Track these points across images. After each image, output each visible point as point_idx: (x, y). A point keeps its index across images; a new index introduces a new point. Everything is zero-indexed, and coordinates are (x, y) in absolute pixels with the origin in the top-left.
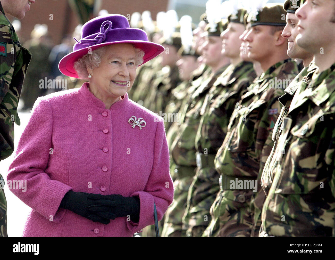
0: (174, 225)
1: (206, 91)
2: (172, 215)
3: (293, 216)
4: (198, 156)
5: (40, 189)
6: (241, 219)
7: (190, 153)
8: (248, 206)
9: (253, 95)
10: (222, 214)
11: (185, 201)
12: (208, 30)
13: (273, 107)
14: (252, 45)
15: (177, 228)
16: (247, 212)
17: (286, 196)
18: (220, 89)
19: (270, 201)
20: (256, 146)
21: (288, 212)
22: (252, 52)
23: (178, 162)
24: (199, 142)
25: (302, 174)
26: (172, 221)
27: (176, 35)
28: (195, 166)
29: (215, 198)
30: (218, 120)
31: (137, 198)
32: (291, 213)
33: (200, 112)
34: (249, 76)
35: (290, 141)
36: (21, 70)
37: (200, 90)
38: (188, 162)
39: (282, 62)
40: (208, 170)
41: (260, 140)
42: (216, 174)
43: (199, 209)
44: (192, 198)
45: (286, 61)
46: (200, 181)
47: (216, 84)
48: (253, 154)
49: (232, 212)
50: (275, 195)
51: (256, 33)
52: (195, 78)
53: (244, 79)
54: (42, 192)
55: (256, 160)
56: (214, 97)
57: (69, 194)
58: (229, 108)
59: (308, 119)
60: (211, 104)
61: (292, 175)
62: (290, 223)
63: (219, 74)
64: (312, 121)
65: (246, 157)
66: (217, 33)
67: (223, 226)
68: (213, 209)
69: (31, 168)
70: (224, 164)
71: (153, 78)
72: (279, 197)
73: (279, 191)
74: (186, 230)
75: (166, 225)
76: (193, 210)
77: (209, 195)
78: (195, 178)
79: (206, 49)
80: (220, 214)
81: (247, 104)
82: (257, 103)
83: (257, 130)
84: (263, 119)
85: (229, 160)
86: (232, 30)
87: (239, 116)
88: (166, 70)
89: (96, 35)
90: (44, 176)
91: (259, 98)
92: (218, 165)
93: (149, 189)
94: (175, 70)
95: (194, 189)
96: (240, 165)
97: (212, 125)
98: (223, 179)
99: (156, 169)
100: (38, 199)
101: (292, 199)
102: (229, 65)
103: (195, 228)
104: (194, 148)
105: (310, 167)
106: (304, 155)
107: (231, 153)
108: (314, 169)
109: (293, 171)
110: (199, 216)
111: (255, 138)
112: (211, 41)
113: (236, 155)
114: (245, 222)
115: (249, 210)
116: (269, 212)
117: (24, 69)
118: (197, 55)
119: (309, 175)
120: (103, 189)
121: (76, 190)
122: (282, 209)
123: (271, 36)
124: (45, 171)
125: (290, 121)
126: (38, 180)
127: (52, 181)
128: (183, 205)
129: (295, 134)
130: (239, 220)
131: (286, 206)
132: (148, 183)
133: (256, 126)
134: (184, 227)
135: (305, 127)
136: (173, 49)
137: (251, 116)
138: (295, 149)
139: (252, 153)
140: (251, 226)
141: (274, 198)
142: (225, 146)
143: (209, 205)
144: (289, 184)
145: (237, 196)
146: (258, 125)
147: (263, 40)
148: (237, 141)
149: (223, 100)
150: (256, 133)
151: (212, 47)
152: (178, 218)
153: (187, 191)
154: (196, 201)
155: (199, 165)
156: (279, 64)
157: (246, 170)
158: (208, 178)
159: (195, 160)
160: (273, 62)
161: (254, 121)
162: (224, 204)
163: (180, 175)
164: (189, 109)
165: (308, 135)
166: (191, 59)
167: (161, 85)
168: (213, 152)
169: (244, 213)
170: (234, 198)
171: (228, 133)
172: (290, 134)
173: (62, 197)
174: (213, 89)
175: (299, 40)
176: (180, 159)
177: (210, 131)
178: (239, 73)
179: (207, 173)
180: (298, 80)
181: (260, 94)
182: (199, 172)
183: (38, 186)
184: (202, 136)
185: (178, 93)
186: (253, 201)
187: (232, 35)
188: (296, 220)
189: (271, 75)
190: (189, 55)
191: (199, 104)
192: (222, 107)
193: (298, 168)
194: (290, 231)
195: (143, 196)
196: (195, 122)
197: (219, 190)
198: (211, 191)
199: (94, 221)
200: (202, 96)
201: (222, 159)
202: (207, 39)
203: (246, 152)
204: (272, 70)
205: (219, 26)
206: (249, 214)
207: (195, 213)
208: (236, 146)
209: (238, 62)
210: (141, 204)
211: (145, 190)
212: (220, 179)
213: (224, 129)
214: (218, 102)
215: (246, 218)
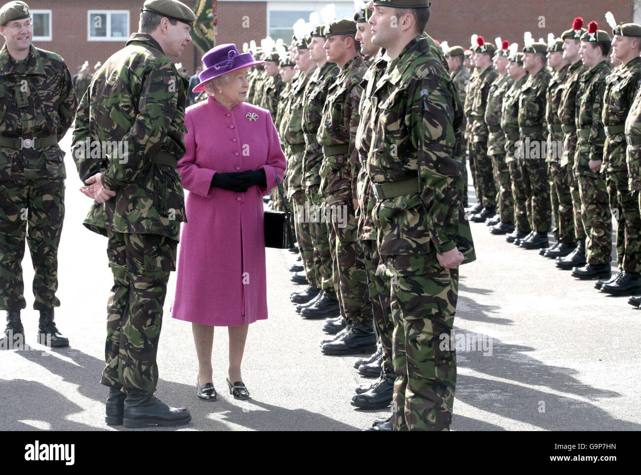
0: (295, 187)
1: (302, 89)
2: (292, 181)
3: (388, 166)
4: (305, 136)
5: (193, 176)
6: (343, 175)
7: (298, 135)
8: (346, 165)
9: (336, 86)
10: (328, 174)
11: (300, 169)
12: (297, 45)
13: (352, 91)
14: (330, 50)
15: (298, 189)
16: (346, 169)
17: (381, 152)
18: (313, 85)
19: (371, 158)
20: (345, 121)
21: (384, 164)
22: (331, 56)
23: (291, 142)
24: (304, 125)
25: (391, 135)
26: (293, 185)
27: (273, 53)
28: (304, 143)
29: (321, 164)
30: (315, 107)
31: (263, 170)
32: (386, 165)
33: (301, 104)
34: (332, 73)
35: (378, 113)
36: (183, 93)
37: (298, 89)
38: (298, 141)
39: (353, 59)
40: (313, 144)
41: (346, 117)
42: (320, 147)
43: (312, 173)
44: (305, 167)
45: (355, 58)
46: (309, 153)
47: (310, 82)
48: (344, 128)
49: (335, 171)
50: (373, 153)
51: (331, 42)
52: (294, 81)
53: (329, 76)
54: (195, 179)
55: (346, 131)
56: (310, 92)
57: (215, 177)
58: (322, 98)
59: (389, 96)
60: (308, 97)
61: (383, 137)
62: (387, 171)
63: (310, 75)
64: (392, 96)
65: (339, 130)
66: (304, 46)
67: (330, 182)
68: (321, 171)
69: (184, 163)
70: (324, 138)
71: (263, 87)
72: (377, 154)
73: (376, 150)
74: (304, 190)
75: (289, 189)
76: (307, 174)
77: (317, 162)
78: (305, 152)
79: (298, 59)
80: (327, 175)
81: (333, 93)
82: (340, 91)
83: (343, 110)
84: (346, 101)
85: (327, 134)
86: (315, 42)
87: (329, 102)
88: (272, 79)
89: (227, 62)
90: (194, 167)
91: (341, 87)
92: (319, 140)
93: (269, 162)
94: (277, 77)
95: (306, 159)
96: (335, 137)
97: (311, 112)
98: (325, 149)
99: (272, 148)
100: (193, 184)
101: (386, 155)
102: (316, 67)
103: (310, 187)
104: (301, 130)
105: (395, 129)
106: (389, 121)
107: (328, 129)
108: (398, 130)
109: (384, 134)
110: (312, 178)
111: (343, 116)
112: (300, 53)
113: (331, 130)
114: (345, 177)
115: (346, 168)
116: (371, 166)
117: (185, 93)
118: (292, 65)
119: (395, 135)
120: (238, 169)
121: (219, 172)
122: (380, 162)
123: (342, 42)
124: (193, 163)
125: (376, 98)
126: (191, 170)
127: (200, 169)
128: (299, 172)
129: (381, 108)
130: (341, 176)
131: (382, 160)
132: (267, 159)
133: (342, 107)
134: (302, 188)
135: (388, 101)
136: (273, 63)
137: (337, 101)
138: (383, 118)
139: (343, 126)
140: (350, 179)
141: (373, 155)
142: (323, 125)
143: (318, 168)
144: (382, 143)
145: (337, 159)
146: (344, 106)
147: (336, 46)
148: (331, 120)
149: (317, 93)
150: (343, 112)
151: (301, 57)
152: (297, 182)
153: (301, 161)
154: (308, 168)
155: (307, 142)
156: (351, 61)
157: (340, 140)
158: (315, 151)
159: (303, 139)
160: (347, 60)
161: (341, 104)
162: (328, 167)
163: (294, 151)
164: (292, 103)
165: (390, 107)
166: (289, 68)
167: (269, 90)
168: (315, 131)
169: (343, 171)
170: (335, 161)
171: (323, 116)
172: (377, 108)
173: (211, 179)
174: (307, 86)
175: (374, 40)
176: (292, 140)
177: (310, 117)
178: (325, 72)
179: (313, 147)
180: (371, 69)
181: (341, 85)
182: (308, 147)
183: (191, 174)
184: (305, 121)
185: (284, 94)
186: (348, 160)
187: (316, 46)
188: (390, 169)
189: (347, 70)
190: (287, 65)
191: (299, 98)
192: (316, 98)
193: (387, 132)
194: (388, 177)
195: (267, 168)
196: (298, 112)
197: (323, 157)
198: (318, 160)
199: (236, 192)
200: (300, 92)
201: (322, 135)
202: (297, 51)
203: (338, 127)
204: (347, 66)
205: (304, 41)
206: (347, 170)
207: (309, 177)
208: (330, 123)
209: (323, 64)
210: (267, 175)
211: (266, 164)
212: (323, 149)
213: (320, 114)
214: (313, 95)
215: (345, 174)
